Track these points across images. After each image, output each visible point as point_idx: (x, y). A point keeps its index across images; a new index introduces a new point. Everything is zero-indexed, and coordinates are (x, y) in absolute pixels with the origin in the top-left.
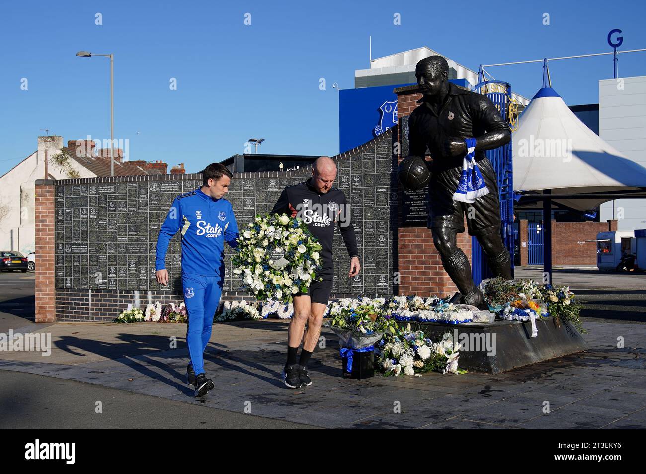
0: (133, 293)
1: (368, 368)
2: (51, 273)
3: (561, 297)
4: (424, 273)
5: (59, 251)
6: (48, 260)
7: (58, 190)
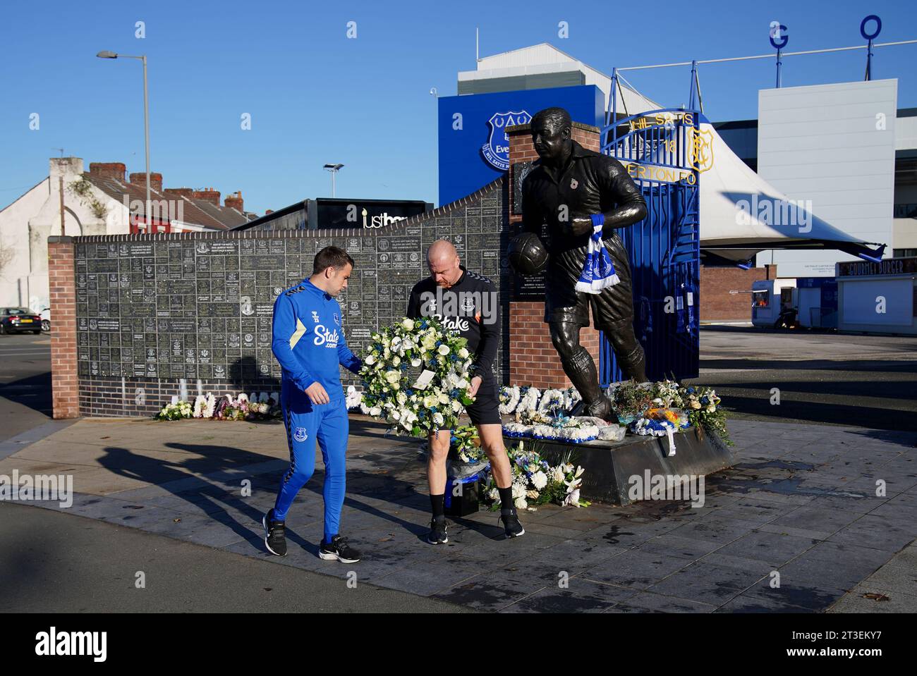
0: (179, 382)
1: (471, 500)
2: (72, 356)
3: (704, 403)
4: (541, 359)
5: (81, 328)
6: (68, 340)
7: (78, 250)
